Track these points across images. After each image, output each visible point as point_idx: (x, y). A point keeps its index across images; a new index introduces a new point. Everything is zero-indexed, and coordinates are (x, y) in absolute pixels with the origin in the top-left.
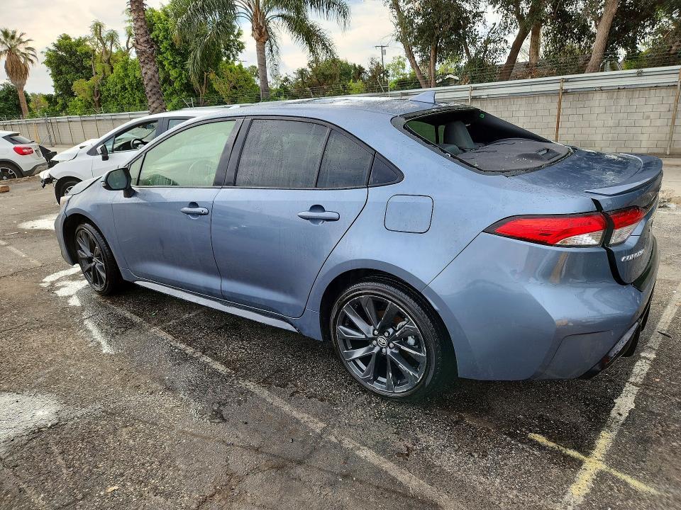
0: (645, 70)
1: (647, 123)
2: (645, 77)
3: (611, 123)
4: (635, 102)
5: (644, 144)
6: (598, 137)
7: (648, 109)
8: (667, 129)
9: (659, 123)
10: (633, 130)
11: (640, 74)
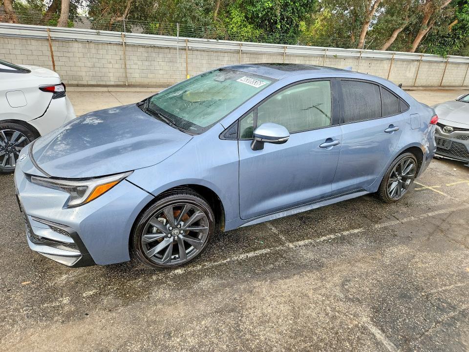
0: (101, 31)
1: (111, 66)
2: (102, 36)
3: (89, 64)
4: (101, 52)
5: (112, 79)
6: (84, 74)
7: (108, 57)
8: (122, 70)
9: (117, 66)
10: (104, 70)
11: (98, 34)
